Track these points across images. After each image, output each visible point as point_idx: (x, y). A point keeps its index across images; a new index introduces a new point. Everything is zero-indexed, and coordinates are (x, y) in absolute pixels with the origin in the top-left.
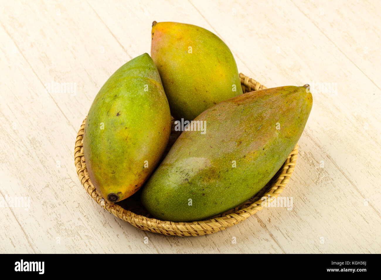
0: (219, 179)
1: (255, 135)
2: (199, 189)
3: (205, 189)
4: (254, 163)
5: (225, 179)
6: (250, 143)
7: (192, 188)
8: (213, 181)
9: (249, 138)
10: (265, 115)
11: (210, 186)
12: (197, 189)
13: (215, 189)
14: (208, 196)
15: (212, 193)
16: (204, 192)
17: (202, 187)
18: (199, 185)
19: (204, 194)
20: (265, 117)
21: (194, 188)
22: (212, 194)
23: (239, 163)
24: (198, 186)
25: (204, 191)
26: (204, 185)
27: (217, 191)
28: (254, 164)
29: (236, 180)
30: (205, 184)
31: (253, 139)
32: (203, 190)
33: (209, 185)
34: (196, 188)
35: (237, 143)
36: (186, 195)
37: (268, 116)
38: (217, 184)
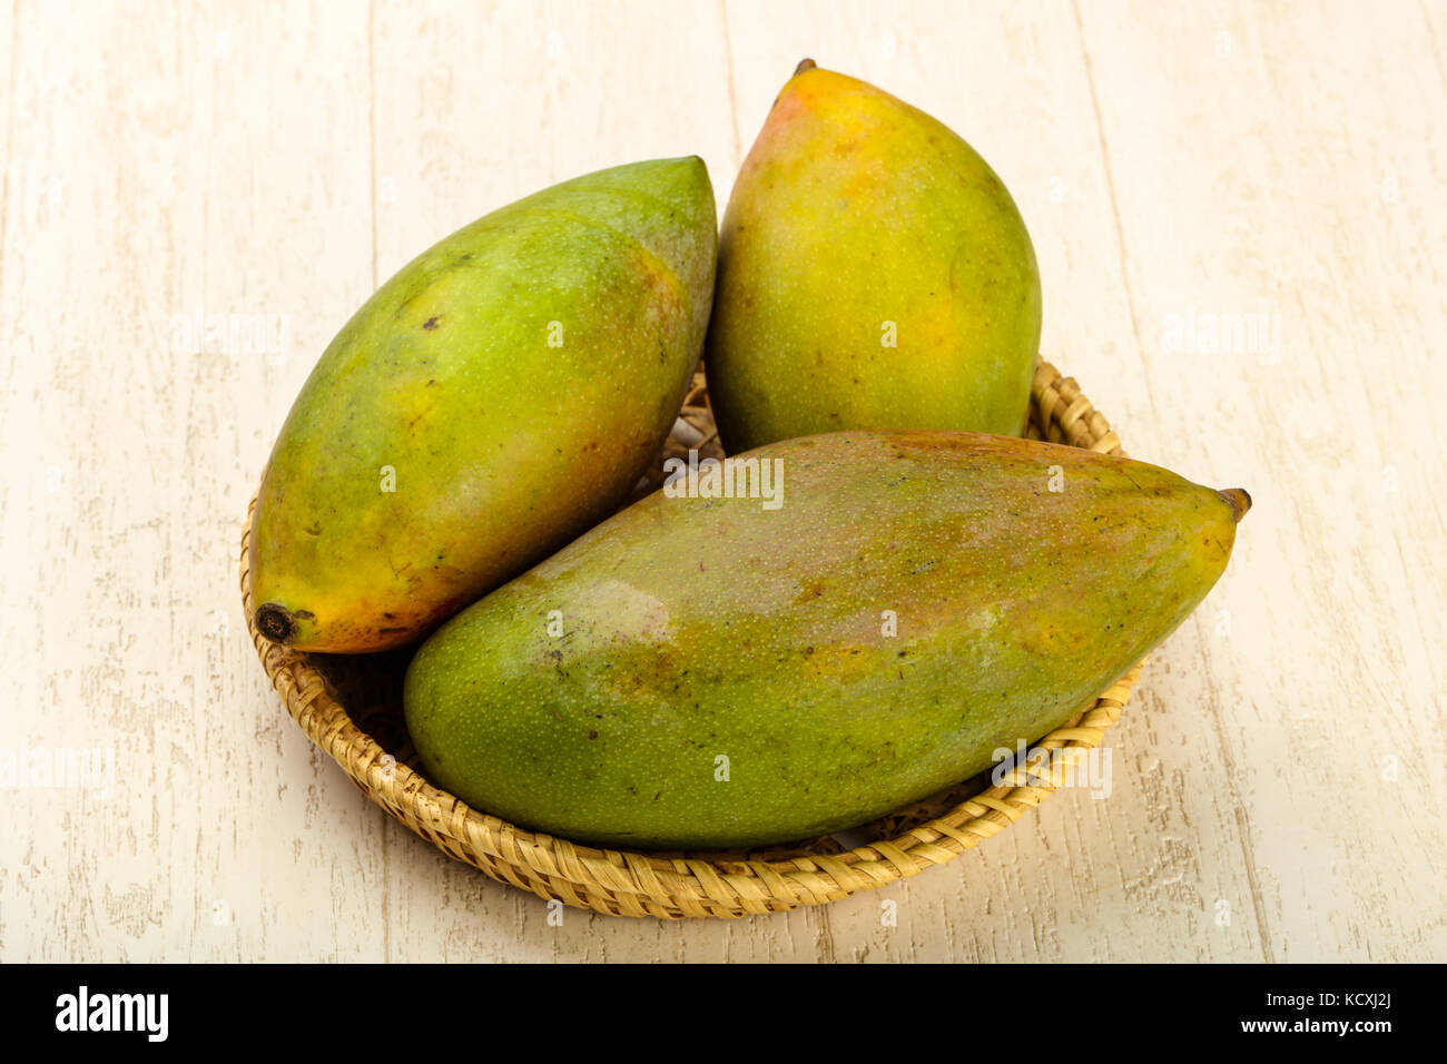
0: (670, 699)
1: (889, 586)
2: (584, 707)
3: (605, 716)
4: (838, 692)
5: (697, 706)
6: (856, 607)
7: (561, 693)
8: (647, 696)
9: (858, 590)
10: (974, 529)
11: (627, 713)
12: (578, 706)
13: (644, 731)
14: (608, 746)
15: (625, 741)
16: (598, 726)
17: (600, 705)
18: (591, 694)
19: (594, 735)
20: (970, 536)
21: (566, 698)
22: (627, 746)
23: (774, 667)
24: (587, 695)
25: (600, 721)
26: (609, 701)
27: (648, 740)
28: (837, 695)
29: (738, 728)
30: (614, 699)
31: (873, 599)
32: (599, 717)
33: (625, 708)
34: (573, 701)
35: (802, 590)
36: (531, 714)
37: (986, 536)
38: (658, 716)
